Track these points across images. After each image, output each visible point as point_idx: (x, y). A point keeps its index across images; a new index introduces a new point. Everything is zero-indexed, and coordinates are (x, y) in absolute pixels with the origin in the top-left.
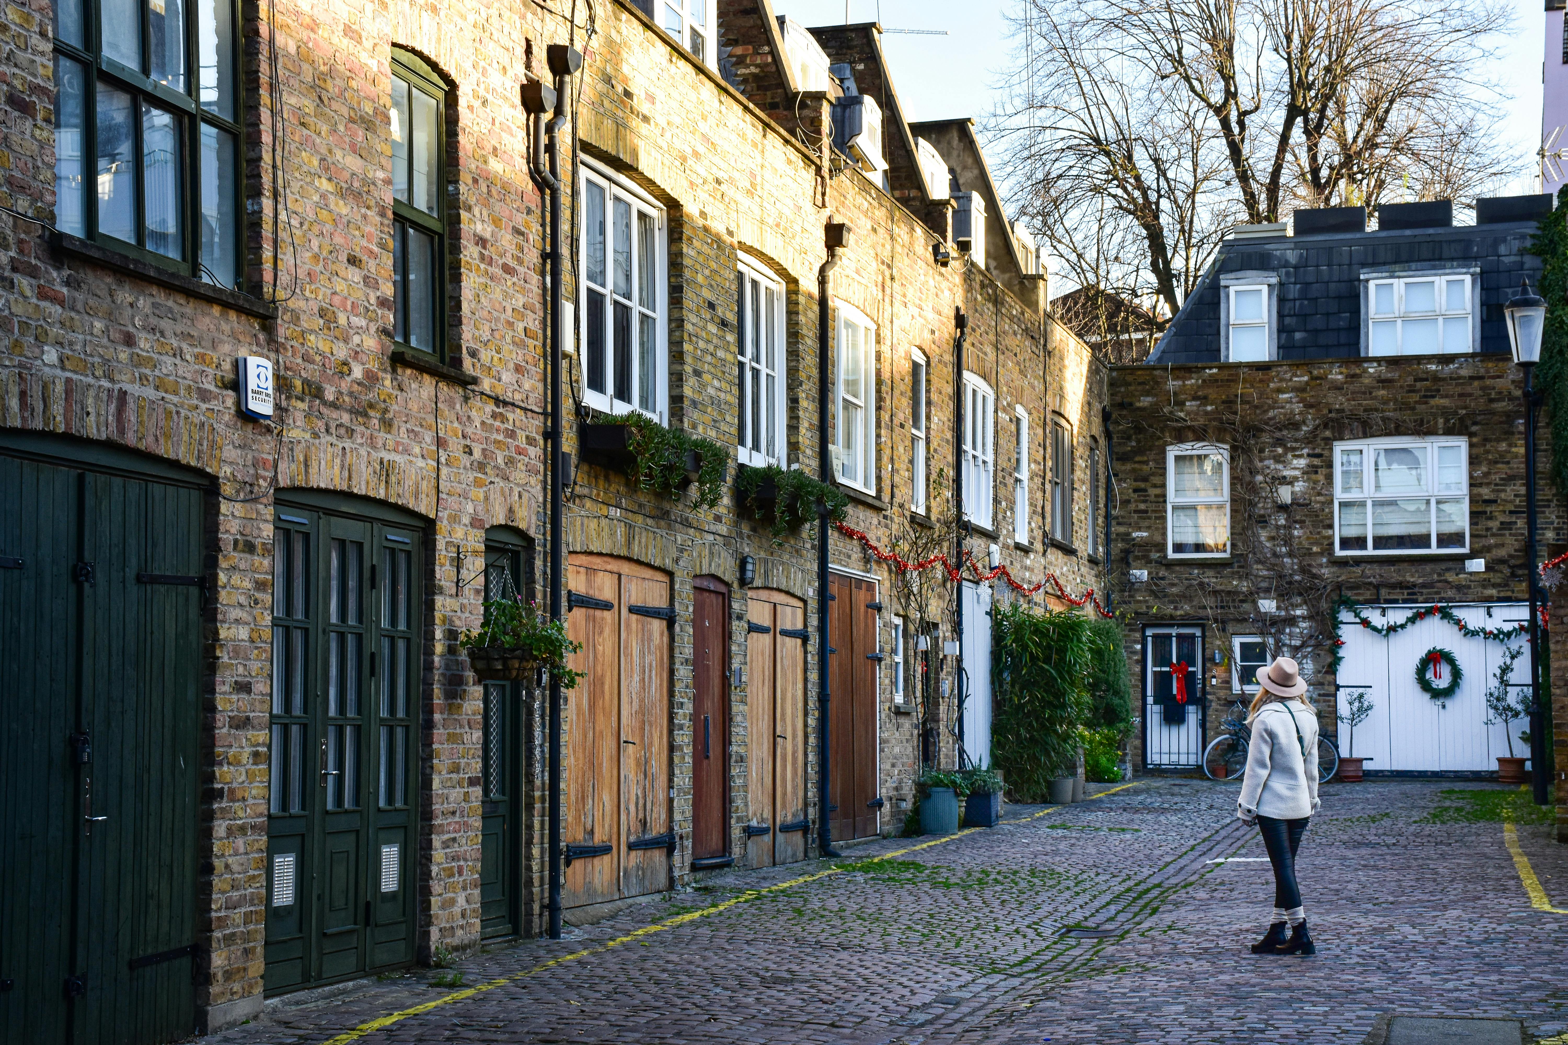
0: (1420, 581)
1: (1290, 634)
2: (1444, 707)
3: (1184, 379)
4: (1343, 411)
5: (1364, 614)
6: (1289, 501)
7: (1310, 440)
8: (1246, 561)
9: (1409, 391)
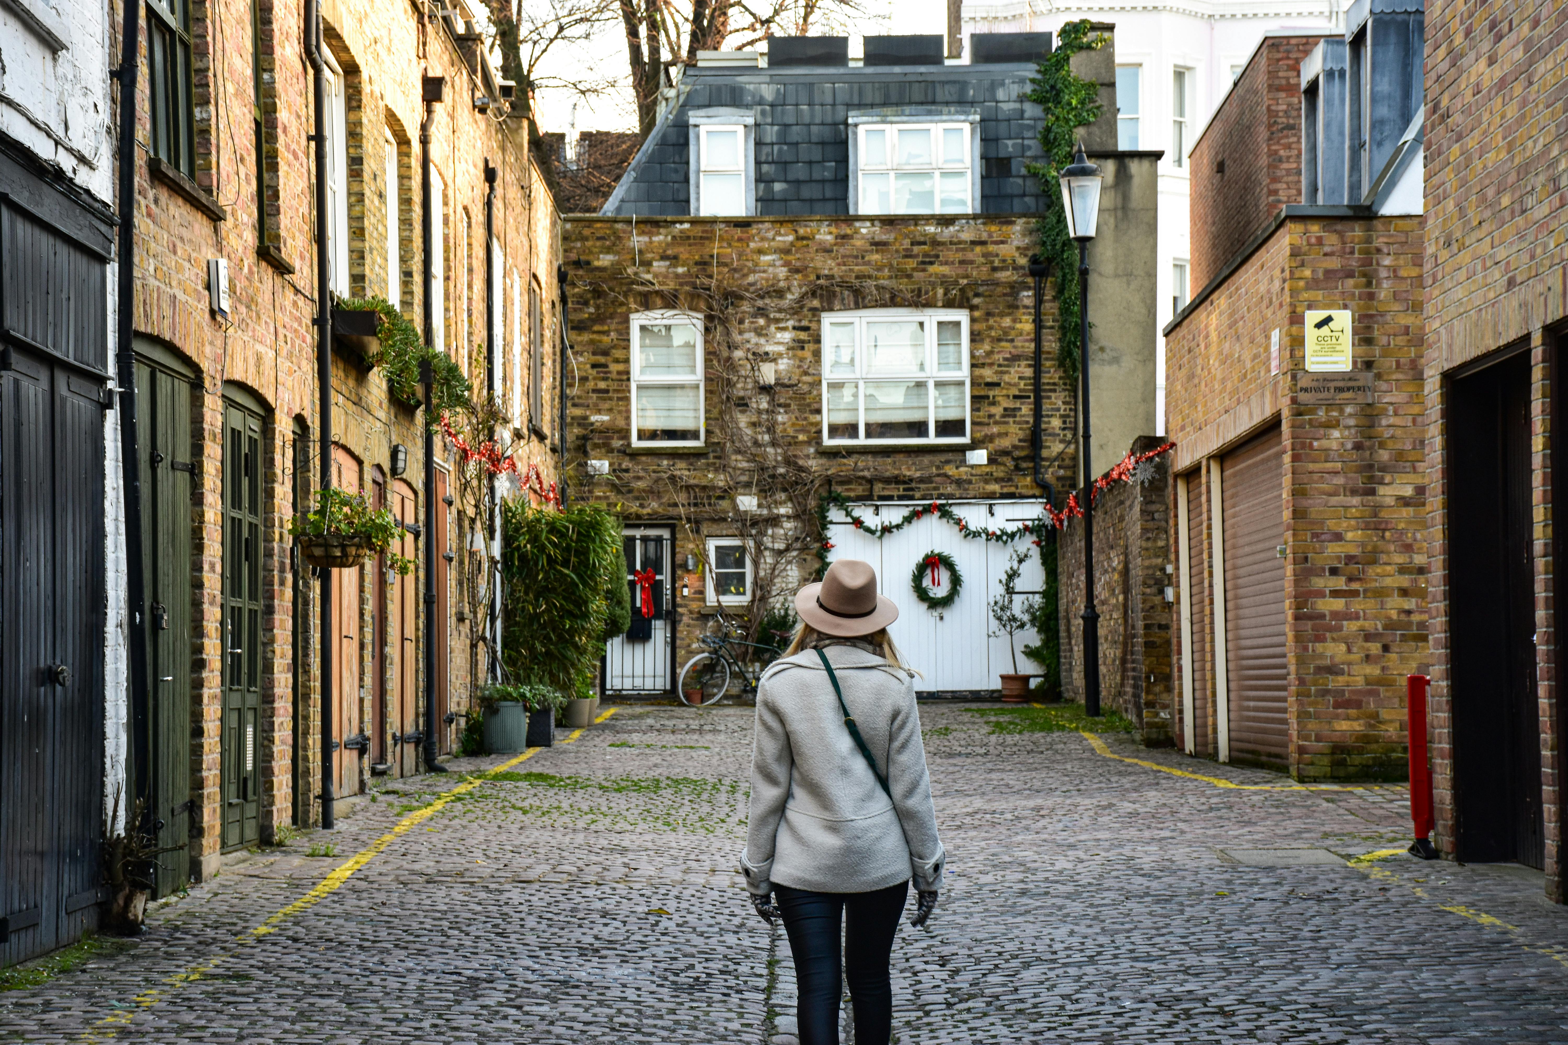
0: (918, 474)
1: (772, 536)
2: (941, 618)
3: (650, 234)
4: (832, 277)
5: (856, 513)
6: (773, 382)
7: (796, 310)
8: (723, 449)
9: (906, 256)
